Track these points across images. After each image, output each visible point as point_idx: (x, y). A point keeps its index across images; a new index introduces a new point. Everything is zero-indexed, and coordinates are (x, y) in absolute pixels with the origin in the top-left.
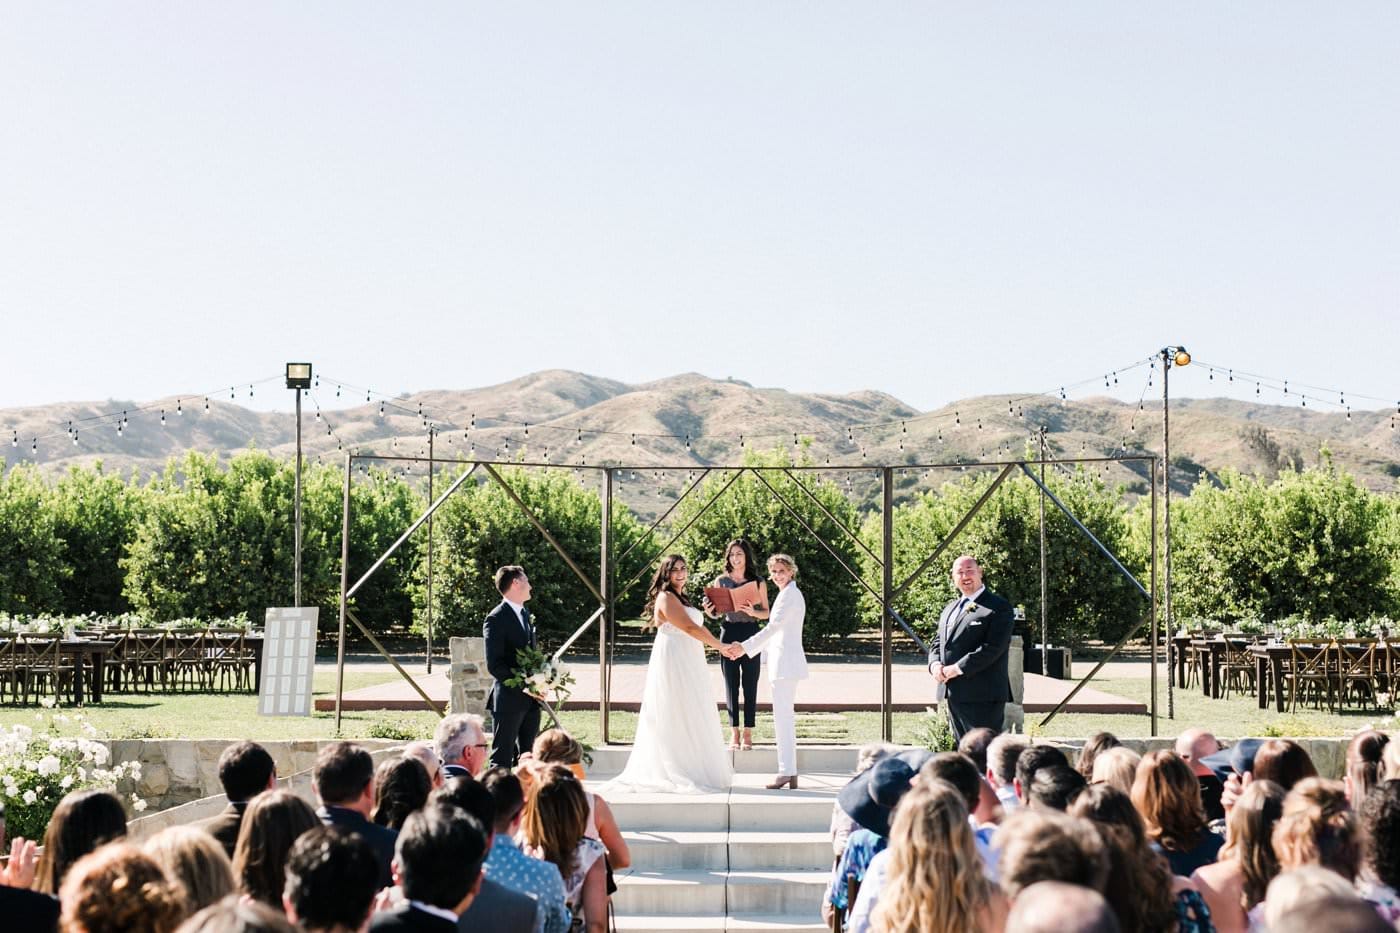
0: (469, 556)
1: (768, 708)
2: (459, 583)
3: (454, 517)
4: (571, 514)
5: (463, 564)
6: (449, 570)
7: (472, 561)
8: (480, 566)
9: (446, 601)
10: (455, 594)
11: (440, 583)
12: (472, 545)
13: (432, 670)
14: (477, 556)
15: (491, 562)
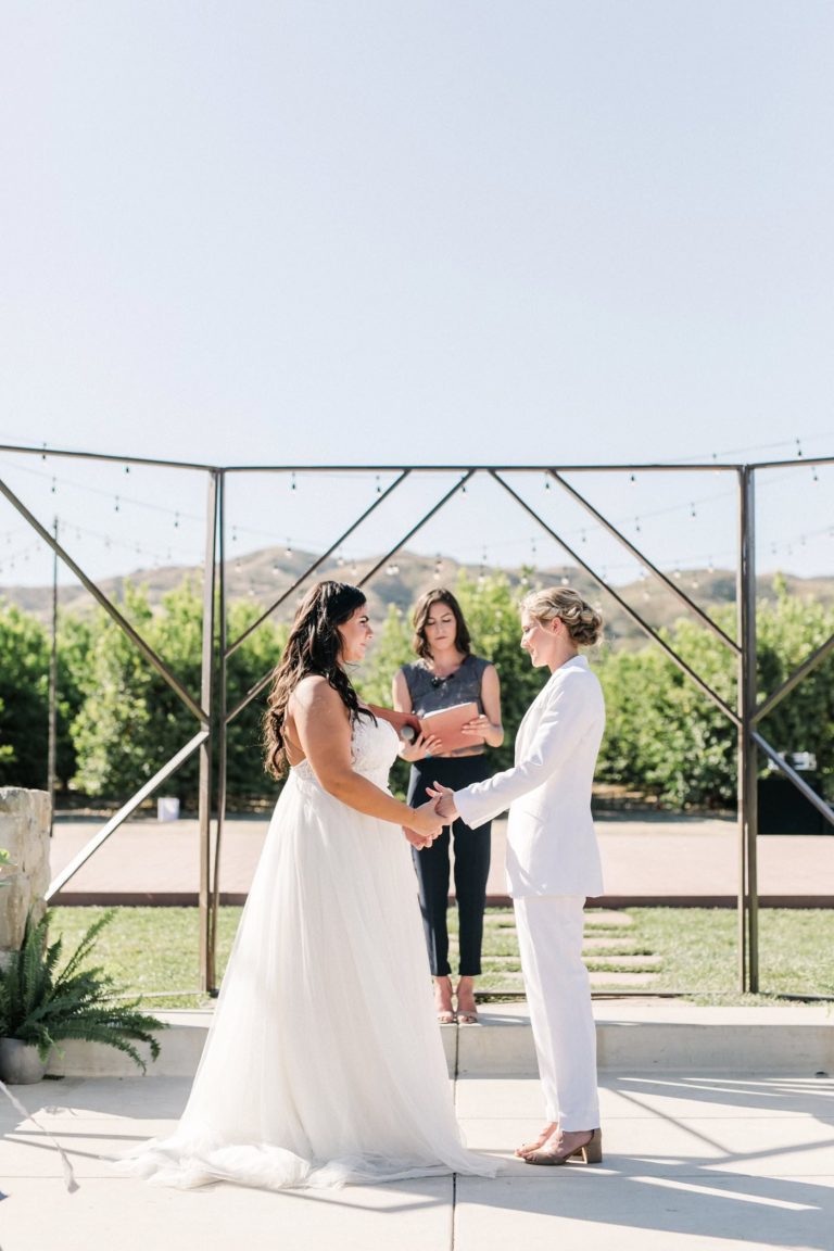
0: (137, 697)
1: (504, 903)
2: (127, 727)
3: (120, 652)
4: (258, 651)
5: (132, 706)
6: (116, 714)
7: (141, 703)
8: (151, 709)
9: (111, 748)
10: (123, 742)
11: (107, 731)
12: (142, 684)
13: (55, 833)
14: (147, 696)
15: (164, 704)
